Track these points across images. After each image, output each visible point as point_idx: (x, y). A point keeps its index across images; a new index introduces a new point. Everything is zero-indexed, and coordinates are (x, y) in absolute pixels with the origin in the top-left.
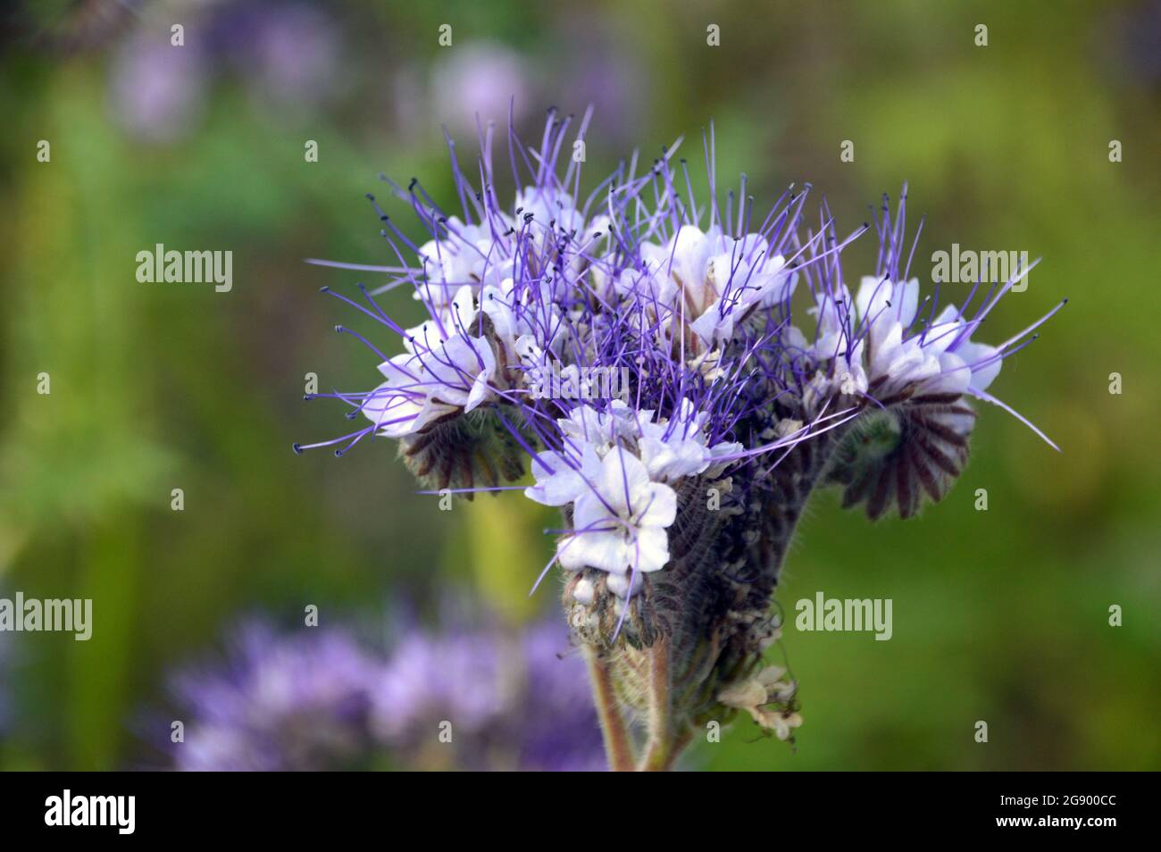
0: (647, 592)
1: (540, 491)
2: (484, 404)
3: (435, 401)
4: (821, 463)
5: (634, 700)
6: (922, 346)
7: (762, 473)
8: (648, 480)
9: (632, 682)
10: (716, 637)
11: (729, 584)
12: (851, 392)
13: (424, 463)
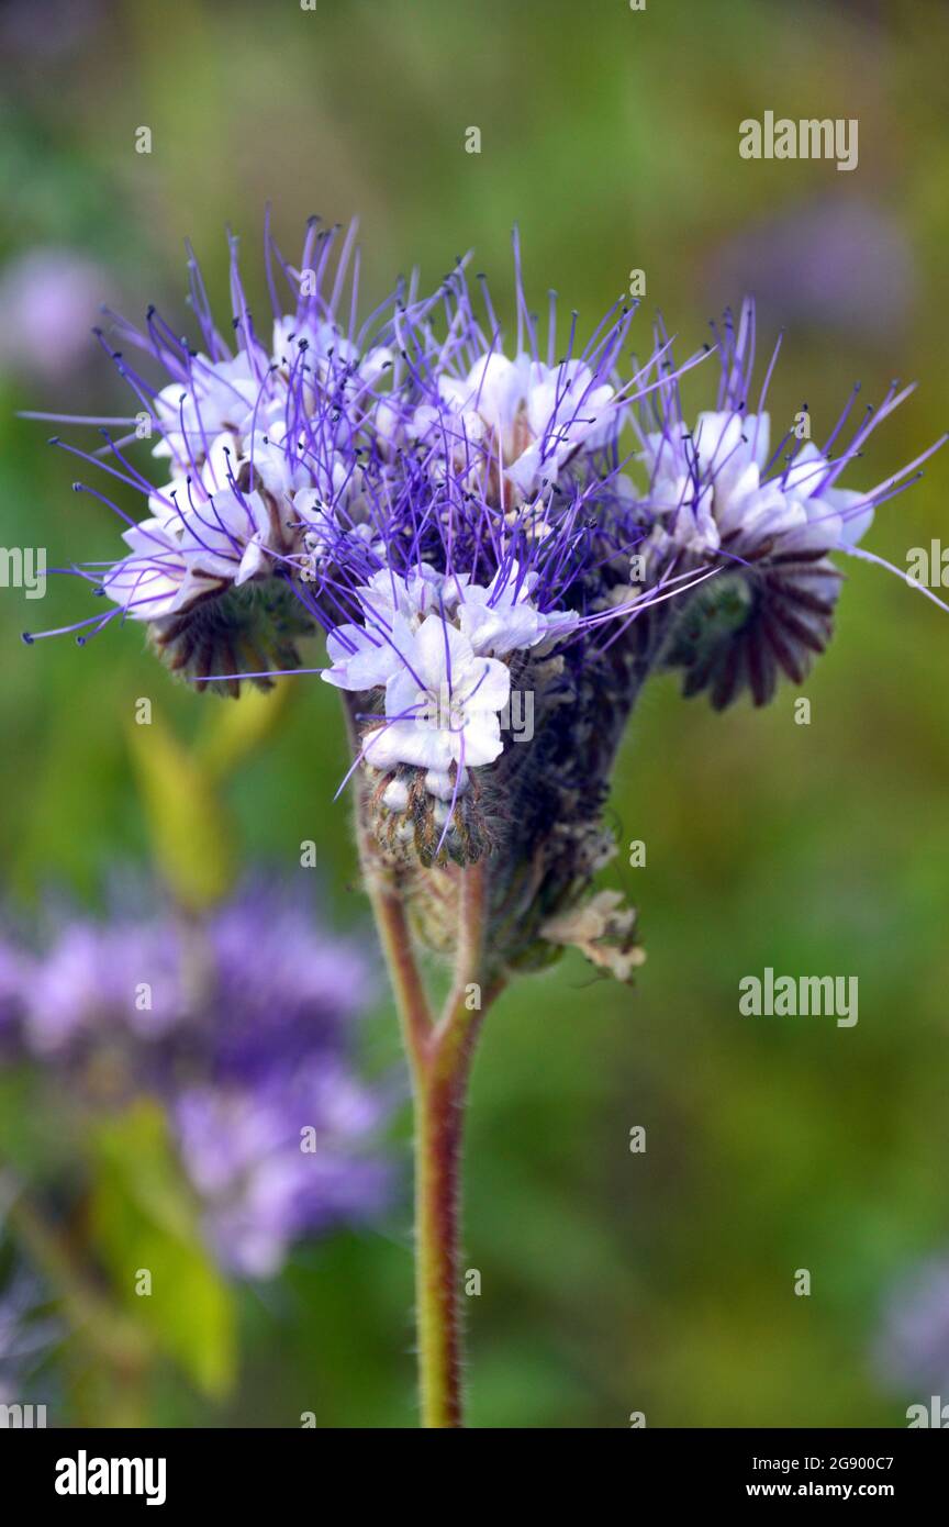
0: (474, 792)
1: (339, 675)
2: (257, 577)
3: (198, 573)
4: (660, 640)
5: (438, 940)
6: (783, 491)
7: (591, 653)
8: (472, 655)
9: (437, 918)
10: (541, 856)
11: (556, 791)
12: (699, 549)
13: (180, 654)
